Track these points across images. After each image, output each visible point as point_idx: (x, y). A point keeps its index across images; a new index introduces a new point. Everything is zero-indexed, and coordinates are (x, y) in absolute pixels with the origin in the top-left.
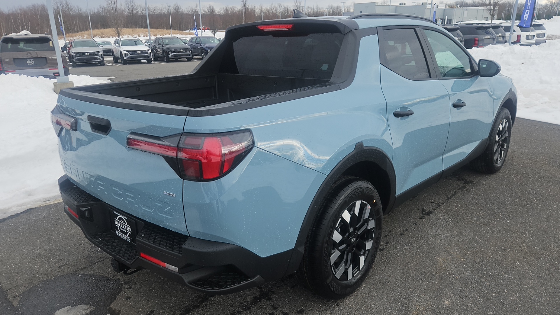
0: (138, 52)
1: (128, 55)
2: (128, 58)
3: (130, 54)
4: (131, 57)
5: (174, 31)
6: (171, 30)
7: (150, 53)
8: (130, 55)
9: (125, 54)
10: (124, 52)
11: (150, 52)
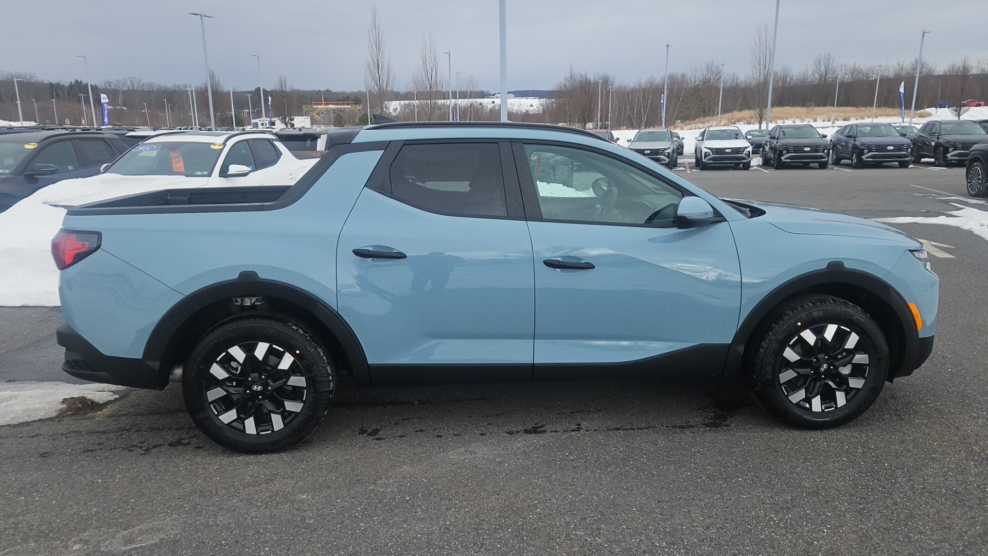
0: (727, 151)
1: (710, 155)
2: (708, 160)
3: (713, 154)
4: (713, 159)
5: (880, 111)
6: (874, 109)
7: (747, 153)
8: (712, 156)
9: (706, 153)
10: (704, 150)
11: (749, 152)
